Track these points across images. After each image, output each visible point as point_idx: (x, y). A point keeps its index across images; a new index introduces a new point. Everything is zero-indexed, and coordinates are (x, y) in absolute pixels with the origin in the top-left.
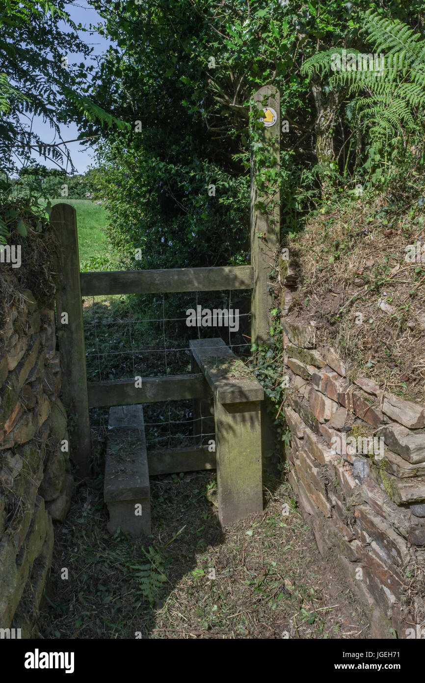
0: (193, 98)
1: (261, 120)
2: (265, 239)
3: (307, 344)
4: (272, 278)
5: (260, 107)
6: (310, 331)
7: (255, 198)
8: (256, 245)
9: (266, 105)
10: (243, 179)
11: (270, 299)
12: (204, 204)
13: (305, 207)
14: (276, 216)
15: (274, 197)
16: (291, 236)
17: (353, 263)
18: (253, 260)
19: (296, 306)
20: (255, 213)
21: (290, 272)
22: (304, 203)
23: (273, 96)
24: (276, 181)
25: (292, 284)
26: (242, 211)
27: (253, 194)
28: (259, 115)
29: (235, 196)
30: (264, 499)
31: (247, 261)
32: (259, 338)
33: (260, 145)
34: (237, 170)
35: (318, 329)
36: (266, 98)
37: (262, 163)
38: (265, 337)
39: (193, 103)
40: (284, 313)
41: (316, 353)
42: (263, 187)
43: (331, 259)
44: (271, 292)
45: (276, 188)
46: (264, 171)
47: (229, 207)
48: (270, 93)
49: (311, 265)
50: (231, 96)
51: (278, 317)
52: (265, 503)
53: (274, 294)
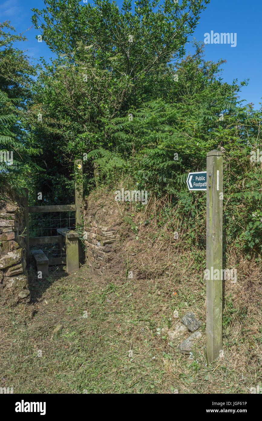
0: (58, 157)
1: (78, 167)
2: (79, 197)
3: (89, 222)
4: (81, 208)
5: (77, 164)
6: (89, 218)
7: (76, 186)
8: (77, 199)
9: (79, 164)
10: (73, 181)
11: (81, 213)
12: (60, 188)
13: (90, 189)
14: (82, 191)
15: (81, 186)
16: (86, 196)
17: (99, 202)
18: (76, 203)
19: (87, 214)
20: (76, 191)
21: (85, 205)
22: (90, 188)
23: (80, 162)
24: (81, 182)
25: (86, 208)
26: (73, 190)
27: (76, 185)
28: (77, 166)
29: (71, 186)
30: (79, 266)
31: (75, 204)
32: (78, 223)
33: (77, 173)
34: (71, 178)
35: (91, 218)
36: (79, 162)
37: (78, 178)
38: (80, 224)
39: (58, 158)
40: (84, 216)
41: (91, 224)
42: (78, 184)
43: (95, 201)
44: (81, 211)
45: (82, 184)
46: (78, 180)
47: (68, 189)
48: (79, 161)
49: (90, 203)
50: (70, 159)
51: (83, 218)
52: (80, 267)
53: (82, 212)
